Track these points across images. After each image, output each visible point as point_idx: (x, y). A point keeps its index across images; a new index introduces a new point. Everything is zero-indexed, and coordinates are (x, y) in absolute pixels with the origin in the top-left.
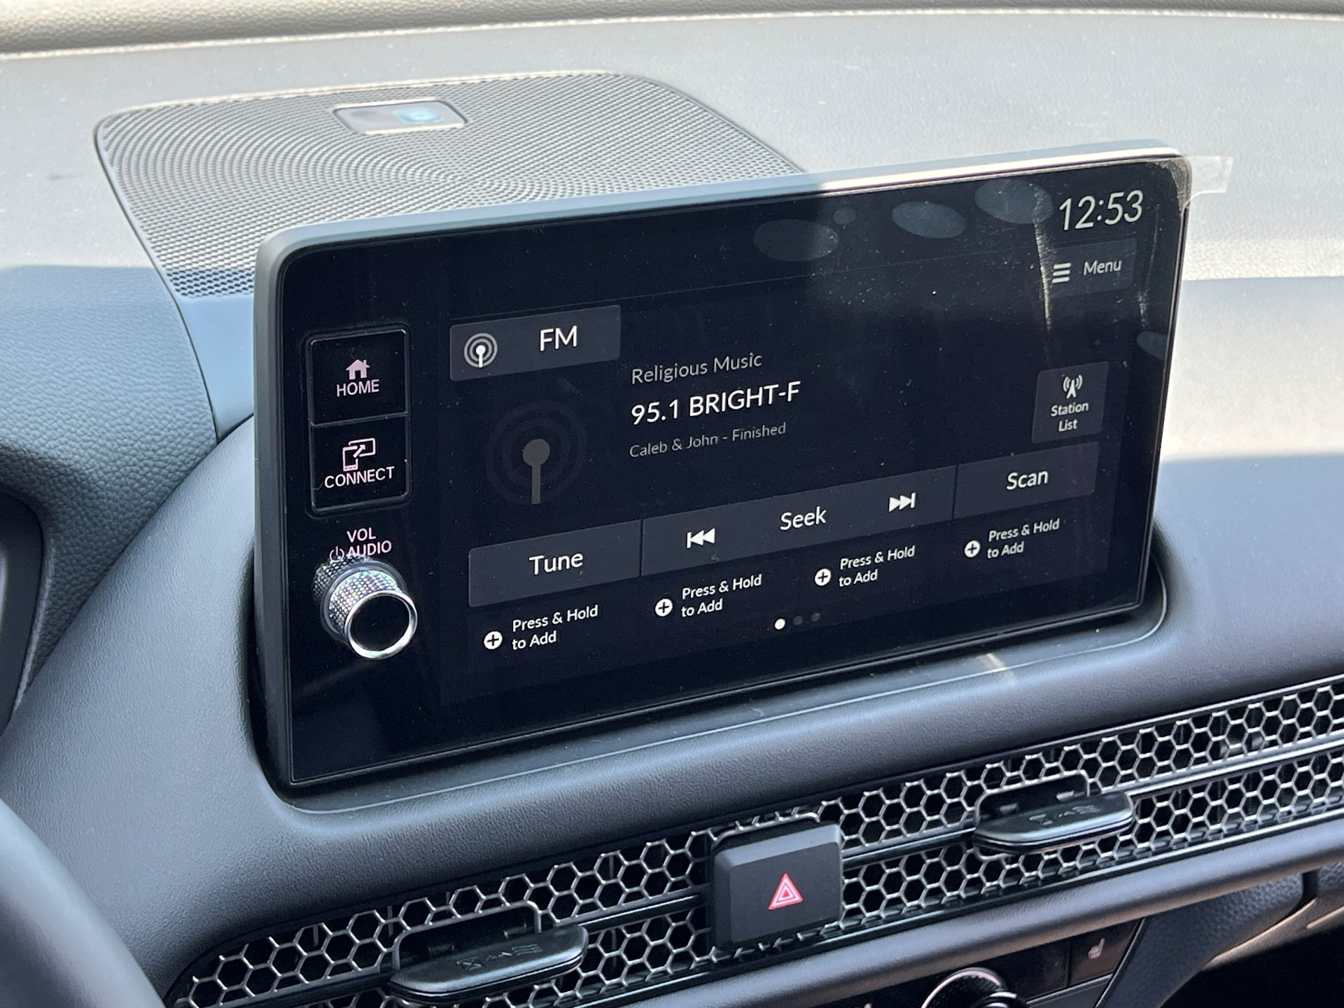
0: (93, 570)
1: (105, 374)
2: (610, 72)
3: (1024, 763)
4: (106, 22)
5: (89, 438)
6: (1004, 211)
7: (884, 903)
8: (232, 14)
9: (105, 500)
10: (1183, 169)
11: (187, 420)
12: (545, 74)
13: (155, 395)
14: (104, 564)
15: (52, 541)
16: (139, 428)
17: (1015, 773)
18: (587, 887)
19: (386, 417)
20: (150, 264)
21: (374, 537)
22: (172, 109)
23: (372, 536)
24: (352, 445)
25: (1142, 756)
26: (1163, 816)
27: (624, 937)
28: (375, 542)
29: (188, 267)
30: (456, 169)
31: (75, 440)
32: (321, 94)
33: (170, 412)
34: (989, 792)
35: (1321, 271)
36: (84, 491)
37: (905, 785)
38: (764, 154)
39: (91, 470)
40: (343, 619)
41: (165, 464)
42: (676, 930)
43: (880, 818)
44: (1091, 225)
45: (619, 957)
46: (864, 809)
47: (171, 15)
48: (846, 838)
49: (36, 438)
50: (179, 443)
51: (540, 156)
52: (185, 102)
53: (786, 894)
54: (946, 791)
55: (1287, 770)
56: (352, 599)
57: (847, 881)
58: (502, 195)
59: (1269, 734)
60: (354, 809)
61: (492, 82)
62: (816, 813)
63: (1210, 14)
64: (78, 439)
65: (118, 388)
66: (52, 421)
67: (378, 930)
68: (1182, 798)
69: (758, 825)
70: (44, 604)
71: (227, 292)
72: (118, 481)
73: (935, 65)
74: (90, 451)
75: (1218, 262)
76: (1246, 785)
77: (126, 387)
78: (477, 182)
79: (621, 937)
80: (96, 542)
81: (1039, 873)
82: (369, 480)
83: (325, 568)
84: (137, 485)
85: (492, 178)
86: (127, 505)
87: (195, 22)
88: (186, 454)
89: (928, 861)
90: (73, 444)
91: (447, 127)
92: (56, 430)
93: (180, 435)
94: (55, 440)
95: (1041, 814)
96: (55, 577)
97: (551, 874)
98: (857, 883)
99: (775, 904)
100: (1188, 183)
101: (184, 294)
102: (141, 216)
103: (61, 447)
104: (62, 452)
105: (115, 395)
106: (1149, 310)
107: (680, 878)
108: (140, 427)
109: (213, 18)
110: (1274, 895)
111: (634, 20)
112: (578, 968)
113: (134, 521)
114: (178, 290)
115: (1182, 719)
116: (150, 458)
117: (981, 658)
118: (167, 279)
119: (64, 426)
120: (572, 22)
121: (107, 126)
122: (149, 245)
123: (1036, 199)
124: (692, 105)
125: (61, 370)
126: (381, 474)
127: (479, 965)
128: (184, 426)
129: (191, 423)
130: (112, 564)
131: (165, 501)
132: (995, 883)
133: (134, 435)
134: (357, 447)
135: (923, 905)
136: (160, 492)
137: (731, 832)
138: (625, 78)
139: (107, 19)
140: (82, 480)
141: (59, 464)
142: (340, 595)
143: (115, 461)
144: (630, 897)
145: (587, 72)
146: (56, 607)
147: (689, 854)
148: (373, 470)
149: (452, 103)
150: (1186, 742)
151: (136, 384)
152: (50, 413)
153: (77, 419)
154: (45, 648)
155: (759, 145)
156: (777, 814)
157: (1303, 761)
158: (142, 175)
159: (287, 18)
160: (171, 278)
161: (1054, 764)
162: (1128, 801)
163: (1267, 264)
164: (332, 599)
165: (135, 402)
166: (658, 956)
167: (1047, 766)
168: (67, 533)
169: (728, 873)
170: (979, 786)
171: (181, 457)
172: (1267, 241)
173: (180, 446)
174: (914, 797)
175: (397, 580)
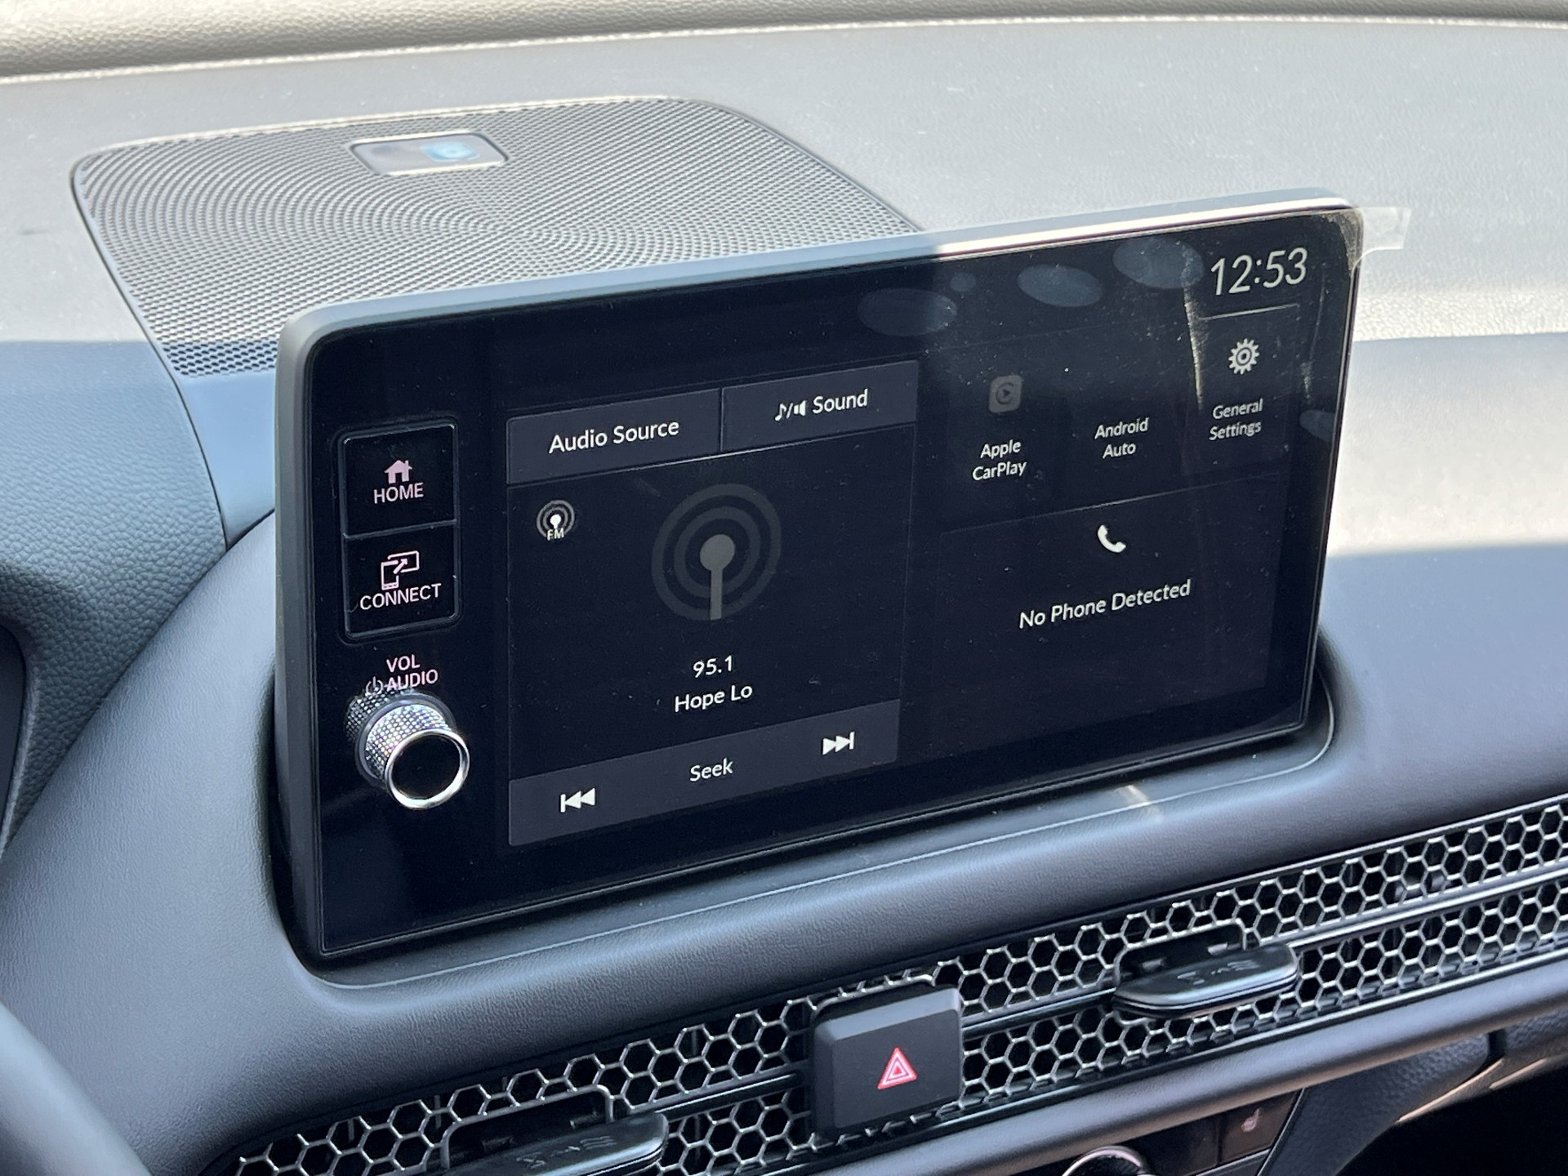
0: (84, 703)
1: (97, 472)
2: (673, 98)
3: (1171, 911)
4: (80, 42)
5: (78, 549)
6: (1149, 274)
7: (1010, 1078)
8: (228, 30)
9: (98, 622)
10: (1354, 222)
11: (191, 523)
12: (598, 100)
13: (154, 495)
14: (95, 696)
15: (36, 669)
16: (136, 535)
17: (1160, 924)
18: (667, 1067)
19: (432, 525)
20: (143, 337)
21: (418, 666)
22: (161, 147)
23: (416, 664)
24: (392, 559)
25: (1306, 901)
26: (1330, 970)
27: (709, 1124)
28: (419, 671)
29: (188, 340)
30: (498, 216)
31: (61, 552)
32: (335, 126)
33: (171, 514)
34: (1130, 946)
35: (1505, 328)
36: (74, 611)
37: (1033, 941)
38: (856, 196)
39: (81, 586)
40: (383, 762)
41: (166, 576)
42: (770, 1114)
43: (1004, 979)
44: (1247, 288)
45: (703, 1148)
46: (986, 969)
47: (156, 32)
48: (966, 1003)
49: (17, 551)
50: (182, 551)
51: (595, 201)
52: (176, 138)
53: (898, 1071)
54: (1081, 946)
55: (1473, 914)
56: (393, 739)
57: (967, 1053)
58: (551, 247)
59: (1451, 872)
60: (395, 983)
61: (535, 110)
62: (931, 975)
63: (1367, 20)
64: (65, 550)
65: (111, 488)
66: (35, 530)
67: (424, 1122)
68: (1352, 948)
69: (864, 990)
70: (27, 744)
71: (235, 370)
72: (112, 598)
73: (1051, 86)
74: (80, 564)
75: (1385, 319)
76: (1425, 932)
77: (119, 487)
78: (522, 232)
79: (706, 1124)
80: (86, 671)
81: (1189, 1039)
82: (412, 600)
83: (359, 701)
84: (134, 602)
85: (540, 227)
86: (123, 626)
87: (186, 40)
88: (190, 564)
89: (1061, 1028)
90: (60, 556)
91: (485, 165)
92: (39, 540)
93: (183, 542)
94: (38, 552)
95: (1190, 971)
96: (40, 711)
97: (625, 1052)
98: (979, 1056)
99: (884, 1083)
100: (1358, 238)
101: (184, 373)
102: (131, 278)
103: (46, 561)
104: (48, 566)
105: (106, 497)
106: (1313, 383)
107: (775, 1054)
108: (137, 533)
109: (206, 36)
110: (1455, 1056)
111: (697, 32)
112: (657, 1163)
113: (130, 644)
114: (177, 369)
115: (1352, 857)
116: (149, 570)
117: (1120, 790)
118: (164, 354)
119: (50, 536)
120: (626, 36)
121: (85, 169)
122: (141, 314)
123: (1184, 260)
124: (770, 136)
125: (44, 469)
126: (426, 593)
127: (543, 1163)
128: (188, 531)
129: (196, 527)
130: (106, 696)
131: (166, 620)
132: (1138, 1051)
133: (130, 543)
134: (398, 562)
135: (1055, 1079)
136: (161, 609)
137: (834, 1000)
138: (690, 104)
139: (82, 38)
140: (71, 598)
141: (44, 581)
142: (378, 734)
143: (108, 575)
144: (716, 1078)
145: (645, 98)
146: (42, 747)
147: (785, 1026)
148: (417, 588)
149: (490, 137)
150: (1356, 883)
151: (132, 483)
152: (32, 520)
153: (65, 527)
154: (28, 796)
155: (849, 184)
156: (886, 978)
157: (1491, 903)
158: (129, 228)
159: (292, 35)
160: (169, 353)
161: (1205, 913)
162: (1290, 954)
163: (1442, 321)
164: (369, 739)
165: (131, 504)
166: (749, 1146)
167: (1198, 914)
168: (53, 660)
169: (831, 1047)
170: (1119, 940)
171: (185, 568)
172: (1440, 293)
173: (183, 555)
174: (1043, 954)
175: (445, 716)
